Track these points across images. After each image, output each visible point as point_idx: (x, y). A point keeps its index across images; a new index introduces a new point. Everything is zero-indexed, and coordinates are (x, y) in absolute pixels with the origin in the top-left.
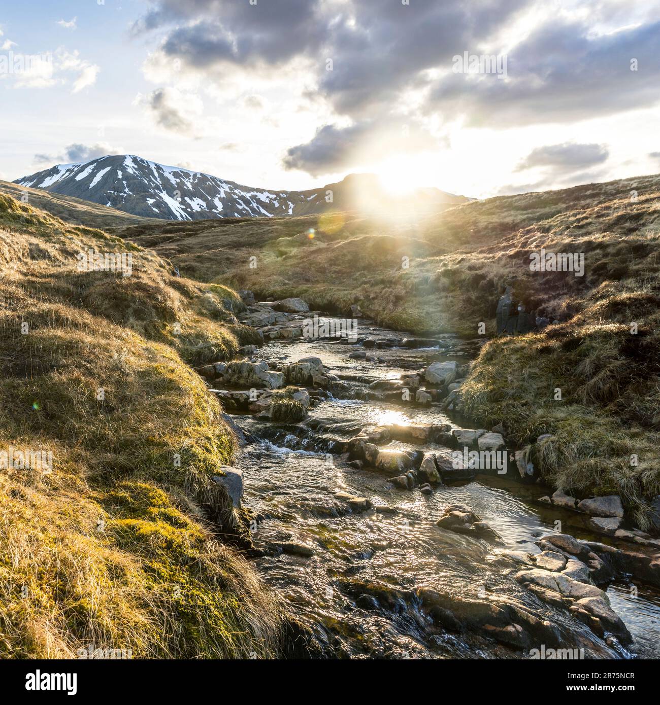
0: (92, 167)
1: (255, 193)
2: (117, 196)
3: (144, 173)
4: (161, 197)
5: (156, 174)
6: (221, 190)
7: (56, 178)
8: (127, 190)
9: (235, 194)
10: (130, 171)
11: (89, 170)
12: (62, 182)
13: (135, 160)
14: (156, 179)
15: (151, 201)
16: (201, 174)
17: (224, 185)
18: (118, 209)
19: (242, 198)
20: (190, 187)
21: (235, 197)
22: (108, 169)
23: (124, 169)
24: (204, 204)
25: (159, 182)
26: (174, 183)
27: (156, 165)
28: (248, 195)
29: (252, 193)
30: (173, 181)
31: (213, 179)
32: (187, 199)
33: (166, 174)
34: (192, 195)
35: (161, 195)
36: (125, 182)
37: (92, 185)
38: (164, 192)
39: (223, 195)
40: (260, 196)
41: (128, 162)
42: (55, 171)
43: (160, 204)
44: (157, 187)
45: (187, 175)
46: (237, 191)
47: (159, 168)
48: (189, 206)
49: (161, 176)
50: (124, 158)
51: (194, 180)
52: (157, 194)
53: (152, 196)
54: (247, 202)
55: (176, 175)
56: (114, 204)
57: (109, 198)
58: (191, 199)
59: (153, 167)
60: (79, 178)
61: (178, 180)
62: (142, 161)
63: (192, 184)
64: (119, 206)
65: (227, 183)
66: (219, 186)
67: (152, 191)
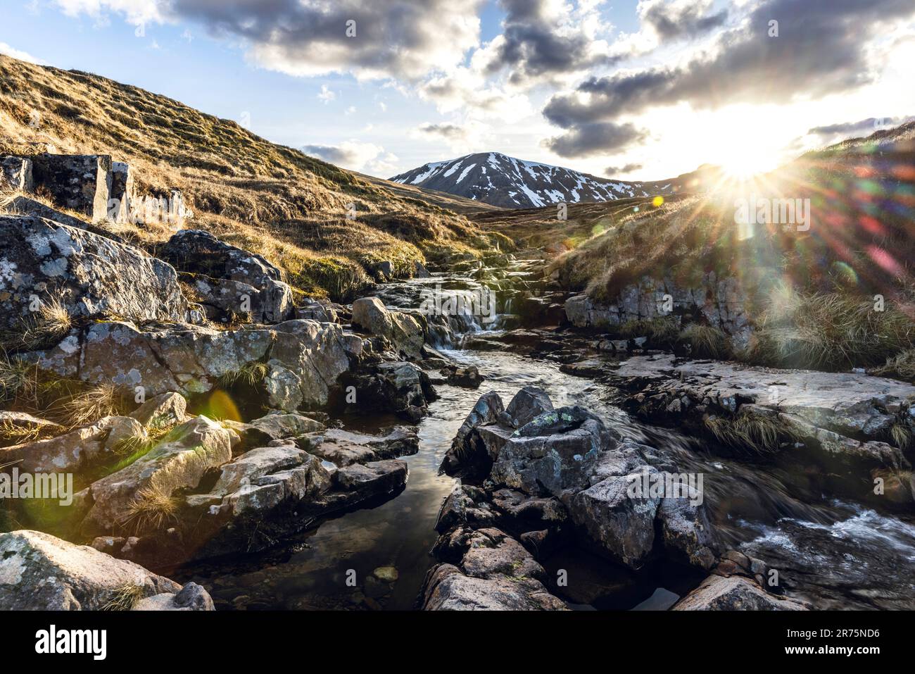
0: (459, 164)
1: (611, 184)
2: (482, 190)
3: (507, 168)
4: (521, 190)
5: (518, 169)
6: (579, 182)
7: (426, 175)
8: (490, 184)
9: (592, 186)
10: (493, 166)
11: (456, 167)
12: (432, 178)
13: (498, 156)
14: (517, 174)
15: (512, 194)
16: (560, 168)
17: (581, 178)
18: (483, 202)
19: (598, 189)
20: (549, 180)
21: (592, 188)
22: (473, 166)
23: (488, 166)
24: (562, 196)
25: (520, 176)
26: (534, 177)
27: (517, 160)
28: (604, 187)
29: (608, 184)
30: (533, 175)
31: (571, 172)
32: (546, 191)
33: (527, 169)
34: (551, 188)
35: (522, 188)
36: (488, 177)
37: (459, 181)
38: (525, 186)
39: (580, 187)
40: (616, 187)
41: (492, 159)
42: (425, 169)
43: (521, 196)
44: (519, 181)
45: (546, 169)
46: (593, 183)
47: (520, 163)
48: (548, 198)
49: (522, 171)
50: (488, 155)
51: (553, 173)
52: (518, 188)
53: (514, 190)
54: (603, 193)
55: (536, 169)
56: (479, 198)
57: (474, 192)
58: (551, 192)
59: (514, 163)
60: (446, 175)
61: (538, 174)
62: (504, 157)
63: (551, 177)
64: (483, 199)
65: (584, 175)
66: (577, 179)
67: (513, 185)
